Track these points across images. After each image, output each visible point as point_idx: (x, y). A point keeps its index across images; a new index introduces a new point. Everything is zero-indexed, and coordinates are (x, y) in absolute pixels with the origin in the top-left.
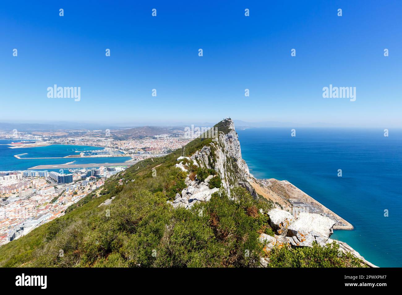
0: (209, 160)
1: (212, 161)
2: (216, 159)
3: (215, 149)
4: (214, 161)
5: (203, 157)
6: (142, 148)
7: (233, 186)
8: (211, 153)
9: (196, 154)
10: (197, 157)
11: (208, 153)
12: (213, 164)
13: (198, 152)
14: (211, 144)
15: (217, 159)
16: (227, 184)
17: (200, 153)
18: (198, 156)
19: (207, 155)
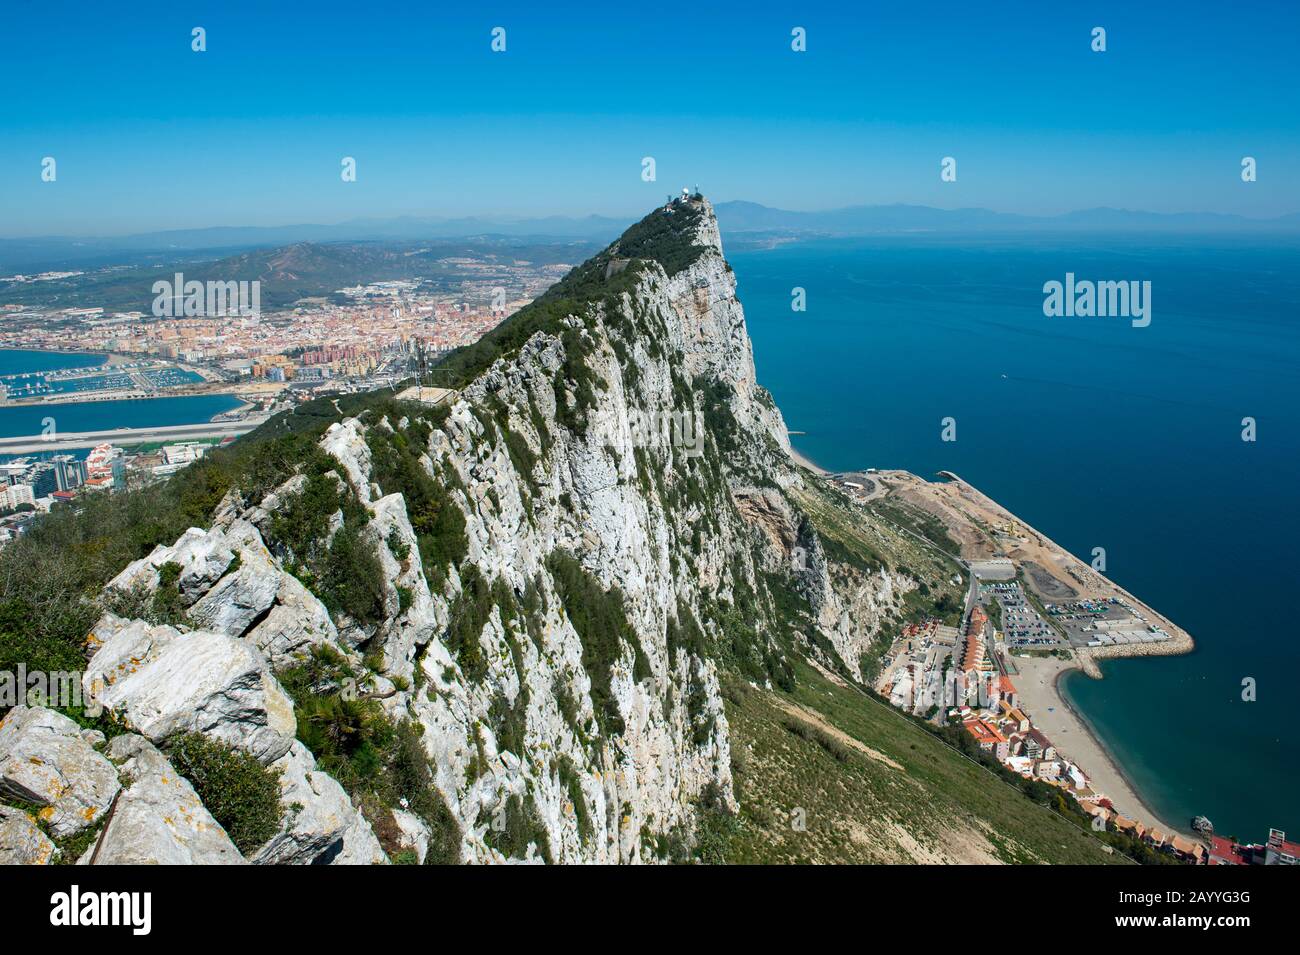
0: (561, 398)
1: (572, 402)
2: (594, 391)
3: (588, 348)
4: (585, 400)
5: (526, 386)
6: (286, 353)
8: (566, 366)
9: (493, 374)
10: (498, 387)
11: (555, 365)
12: (580, 417)
13: (502, 361)
14: (566, 321)
15: (598, 394)
16: (650, 503)
17: (513, 368)
18: (504, 381)
19: (548, 373)
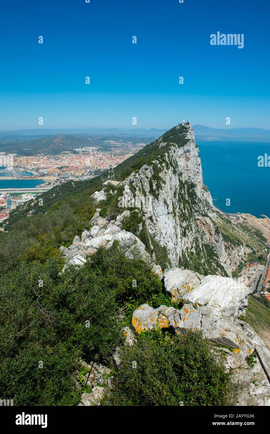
0: (151, 186)
1: (155, 187)
2: (162, 184)
3: (160, 170)
4: (159, 187)
5: (141, 182)
6: (58, 168)
7: (186, 222)
8: (153, 176)
9: (131, 177)
10: (133, 182)
11: (150, 175)
12: (157, 192)
13: (134, 173)
14: (153, 162)
15: (163, 185)
16: (176, 220)
17: (137, 176)
18: (135, 180)
19: (148, 178)
